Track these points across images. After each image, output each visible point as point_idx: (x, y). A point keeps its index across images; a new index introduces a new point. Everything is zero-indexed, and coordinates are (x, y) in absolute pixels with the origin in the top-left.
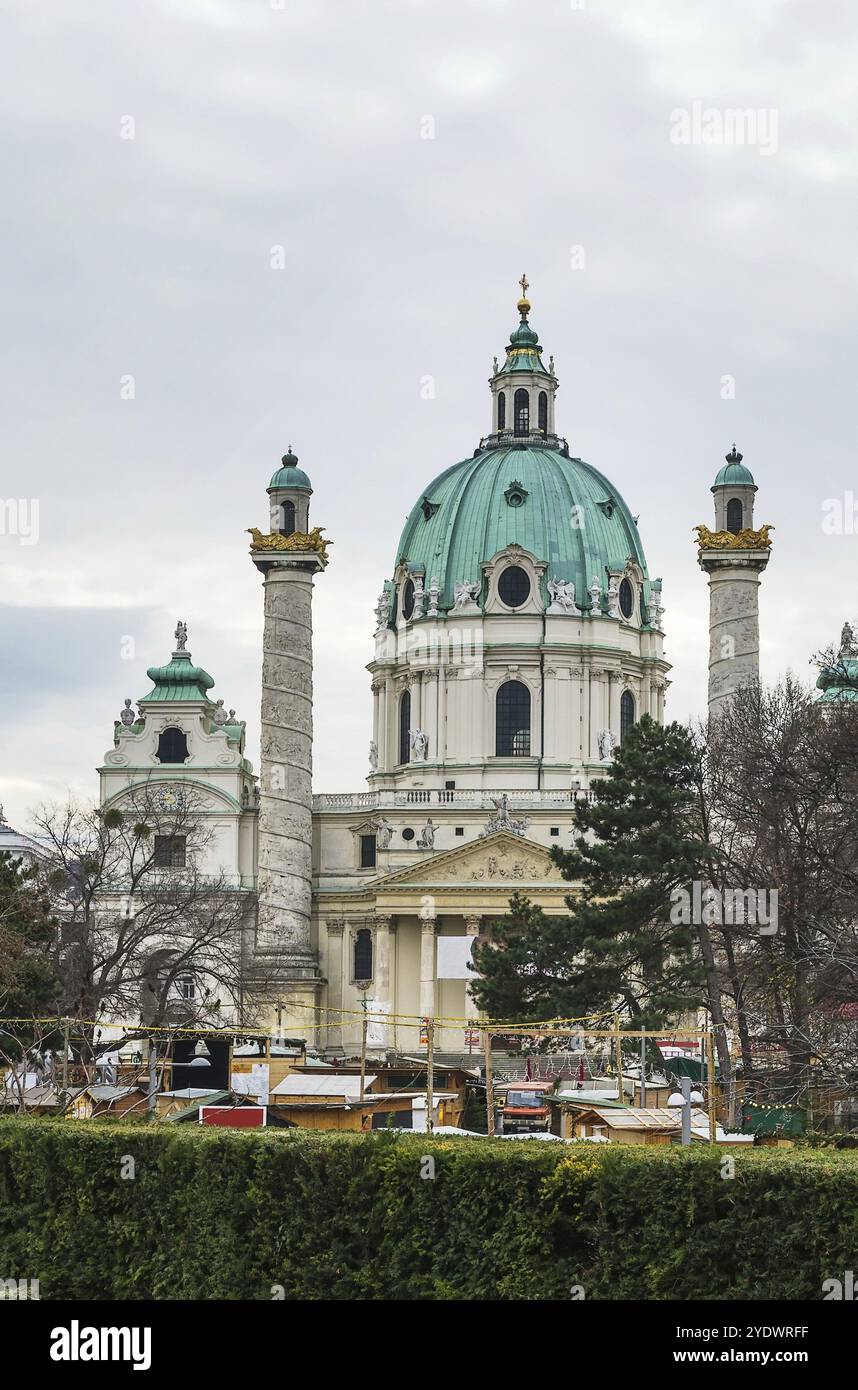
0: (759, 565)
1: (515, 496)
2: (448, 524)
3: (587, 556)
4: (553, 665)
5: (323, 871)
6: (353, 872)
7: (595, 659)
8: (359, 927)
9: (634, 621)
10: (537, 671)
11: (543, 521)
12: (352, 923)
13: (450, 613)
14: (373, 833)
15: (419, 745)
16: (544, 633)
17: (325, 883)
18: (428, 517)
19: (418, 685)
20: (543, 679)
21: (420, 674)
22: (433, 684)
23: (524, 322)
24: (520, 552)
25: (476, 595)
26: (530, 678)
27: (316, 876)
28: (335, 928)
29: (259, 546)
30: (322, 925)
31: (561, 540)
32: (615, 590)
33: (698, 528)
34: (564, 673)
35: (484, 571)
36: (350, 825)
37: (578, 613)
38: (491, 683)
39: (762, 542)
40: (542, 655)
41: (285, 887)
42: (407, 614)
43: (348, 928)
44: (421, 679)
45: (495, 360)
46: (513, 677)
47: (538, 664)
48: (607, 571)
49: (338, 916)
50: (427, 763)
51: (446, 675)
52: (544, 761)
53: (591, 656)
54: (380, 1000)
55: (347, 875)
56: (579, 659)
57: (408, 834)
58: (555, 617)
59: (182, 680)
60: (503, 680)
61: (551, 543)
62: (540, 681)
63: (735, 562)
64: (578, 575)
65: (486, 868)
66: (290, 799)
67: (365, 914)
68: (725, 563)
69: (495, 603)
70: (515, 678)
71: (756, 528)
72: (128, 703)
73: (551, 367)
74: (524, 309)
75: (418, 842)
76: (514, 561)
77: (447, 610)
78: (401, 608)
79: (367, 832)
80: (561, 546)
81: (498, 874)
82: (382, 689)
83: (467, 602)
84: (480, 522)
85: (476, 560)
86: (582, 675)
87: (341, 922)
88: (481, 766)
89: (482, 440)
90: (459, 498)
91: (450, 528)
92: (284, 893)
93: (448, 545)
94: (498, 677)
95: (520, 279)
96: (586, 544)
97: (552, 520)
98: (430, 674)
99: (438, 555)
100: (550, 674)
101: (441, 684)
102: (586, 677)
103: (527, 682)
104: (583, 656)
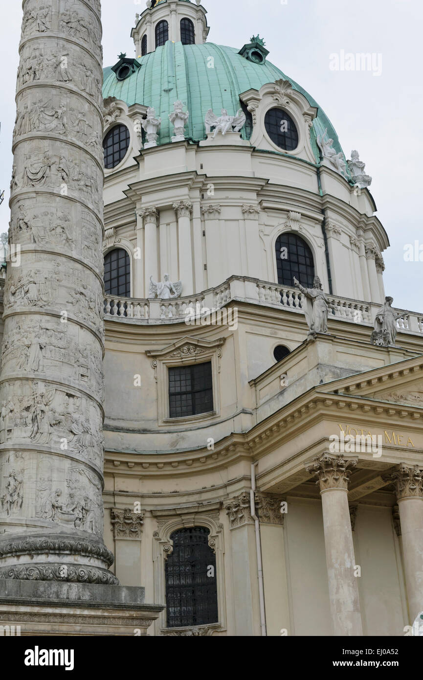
1: (254, 54)
6: (154, 426)
8: (175, 524)
10: (320, 228)
13: (203, 143)
19: (155, 226)
20: (325, 239)
21: (158, 213)
24: (289, 91)
25: (237, 129)
26: (312, 233)
28: (127, 525)
34: (345, 239)
35: (245, 103)
36: (148, 348)
38: (267, 230)
40: (323, 212)
41: (76, 416)
43: (150, 527)
44: (158, 219)
46: (295, 227)
47: (320, 218)
49: (132, 503)
51: (203, 212)
53: (365, 231)
55: (144, 431)
56: (354, 230)
58: (327, 171)
60: (282, 229)
62: (322, 241)
66: (86, 261)
76: (283, 100)
77: (196, 142)
79: (190, 357)
83: (228, 132)
85: (227, 96)
87: (137, 514)
92: (74, 427)
94: (278, 225)
99: (168, 91)
100: (335, 236)
101: (197, 222)
102: (364, 254)
103: (312, 239)
104: (357, 228)
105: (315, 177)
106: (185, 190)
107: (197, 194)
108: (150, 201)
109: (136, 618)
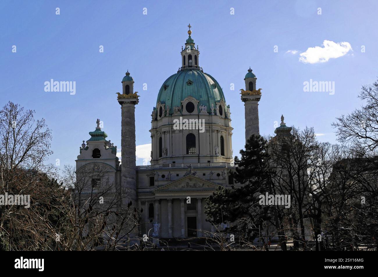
0: (258, 99)
1: (190, 83)
2: (171, 91)
3: (210, 99)
5: (139, 187)
6: (148, 187)
7: (213, 127)
8: (150, 203)
9: (223, 116)
10: (197, 130)
11: (197, 89)
12: (148, 202)
13: (173, 115)
14: (153, 176)
15: (165, 152)
17: (140, 190)
18: (165, 89)
19: (164, 135)
22: (168, 135)
23: (190, 37)
24: (192, 98)
25: (179, 110)
27: (138, 189)
28: (143, 203)
29: (120, 97)
30: (139, 202)
31: (203, 95)
32: (218, 108)
33: (241, 90)
35: (182, 103)
36: (147, 174)
37: (208, 114)
38: (184, 134)
39: (259, 93)
41: (129, 192)
42: (160, 116)
44: (165, 133)
45: (182, 46)
48: (215, 103)
49: (144, 200)
50: (167, 157)
51: (172, 132)
52: (200, 155)
54: (157, 223)
55: (146, 188)
56: (209, 127)
57: (163, 176)
59: (98, 135)
61: (200, 95)
62: (198, 133)
63: (252, 99)
64: (207, 104)
65: (186, 185)
66: (130, 167)
67: (151, 199)
68: (249, 99)
69: (185, 111)
70: (191, 132)
71: (257, 89)
72: (84, 141)
73: (198, 48)
74: (189, 33)
75: (166, 178)
76: (190, 101)
77: (172, 114)
78: (158, 114)
79: (151, 176)
80: (203, 96)
81: (189, 187)
82: (154, 137)
83: (177, 112)
84: (180, 90)
85: (179, 100)
86: (210, 131)
87: (145, 201)
88: (182, 157)
89: (179, 68)
90: (174, 84)
91: (172, 92)
92: (129, 194)
93: (171, 97)
95: (188, 25)
96: (209, 95)
97: (200, 89)
98: (167, 132)
99: (169, 100)
101: (171, 135)
103: (195, 134)
106: (168, 128)
107: (171, 128)
108: (164, 129)
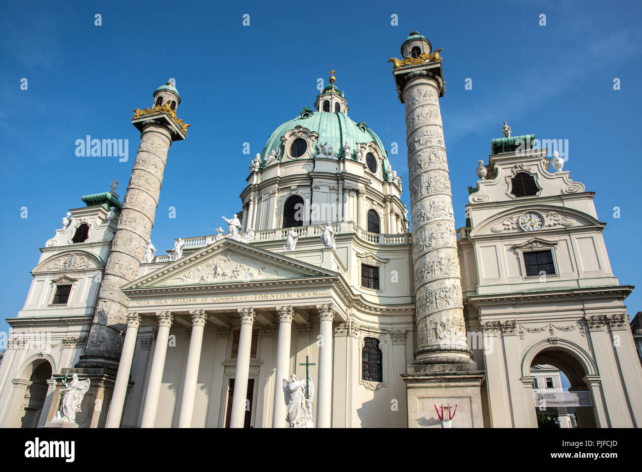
4: (318, 184)
7: (346, 181)
10: (309, 189)
13: (264, 168)
16: (314, 168)
20: (312, 193)
24: (301, 129)
25: (278, 156)
26: (303, 193)
31: (329, 129)
34: (326, 189)
35: (282, 143)
37: (336, 159)
38: (281, 199)
40: (312, 180)
46: (294, 193)
47: (309, 184)
51: (258, 200)
53: (343, 179)
56: (335, 182)
58: (321, 159)
59: (99, 201)
60: (288, 196)
61: (322, 129)
64: (338, 144)
69: (287, 157)
70: (295, 193)
76: (299, 135)
80: (328, 131)
83: (272, 160)
86: (338, 190)
94: (286, 194)
97: (325, 122)
100: (316, 190)
101: (256, 205)
102: (341, 191)
103: (302, 195)
104: (338, 180)
105: (312, 164)
106: (252, 193)
107: (257, 192)
109: (96, 380)
